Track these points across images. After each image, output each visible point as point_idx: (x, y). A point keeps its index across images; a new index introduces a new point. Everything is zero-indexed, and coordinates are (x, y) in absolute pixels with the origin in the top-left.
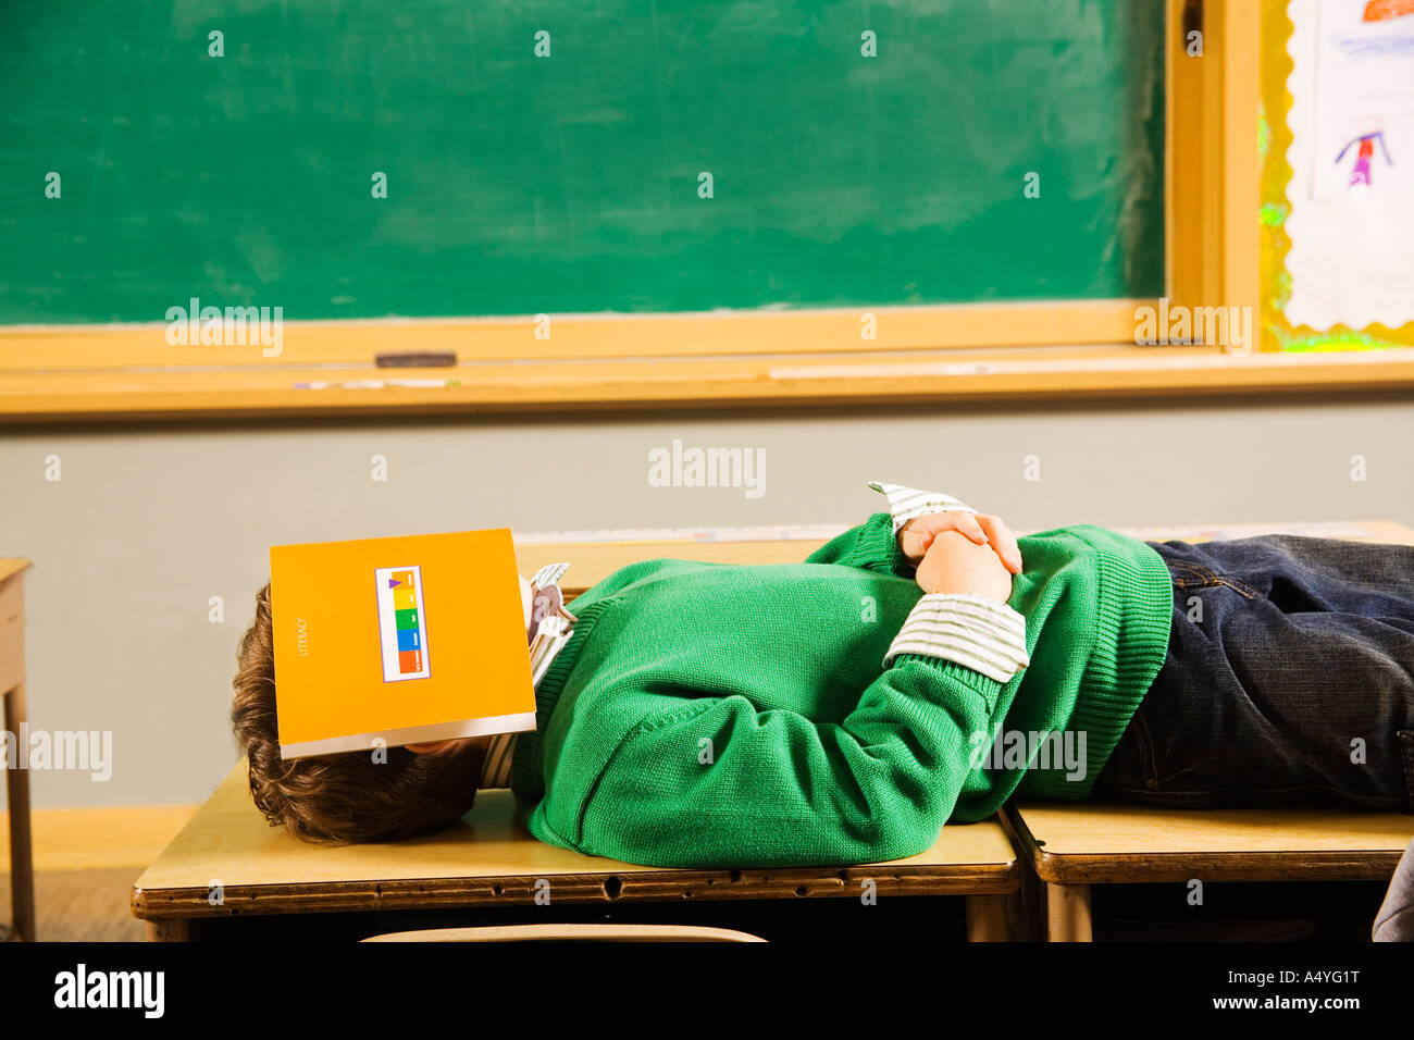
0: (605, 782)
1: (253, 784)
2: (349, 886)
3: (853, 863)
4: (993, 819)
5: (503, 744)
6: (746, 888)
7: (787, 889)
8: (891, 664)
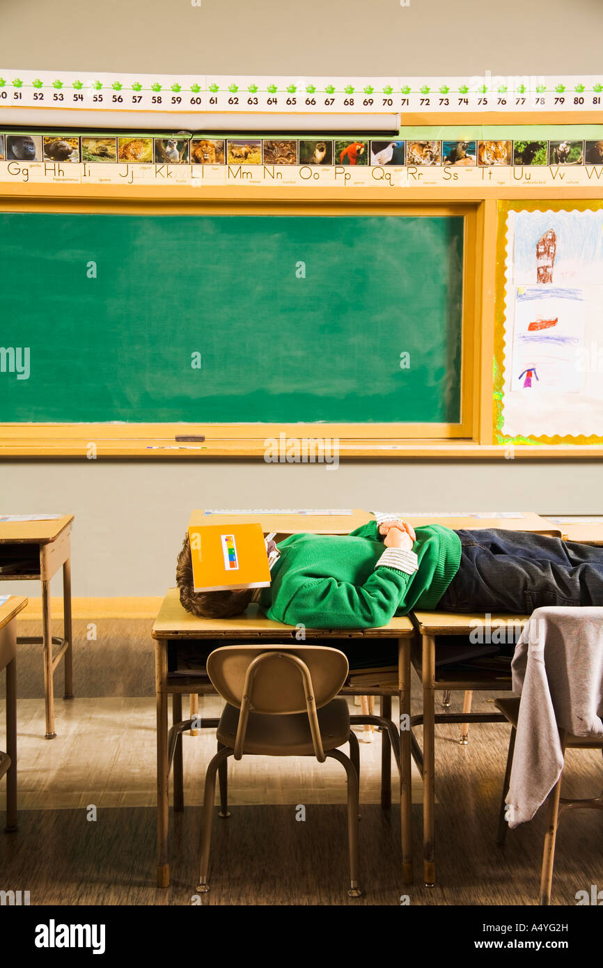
0: (292, 603)
1: (182, 600)
2: (216, 632)
3: (366, 628)
4: (406, 615)
5: (258, 590)
6: (334, 635)
7: (346, 635)
8: (377, 568)
